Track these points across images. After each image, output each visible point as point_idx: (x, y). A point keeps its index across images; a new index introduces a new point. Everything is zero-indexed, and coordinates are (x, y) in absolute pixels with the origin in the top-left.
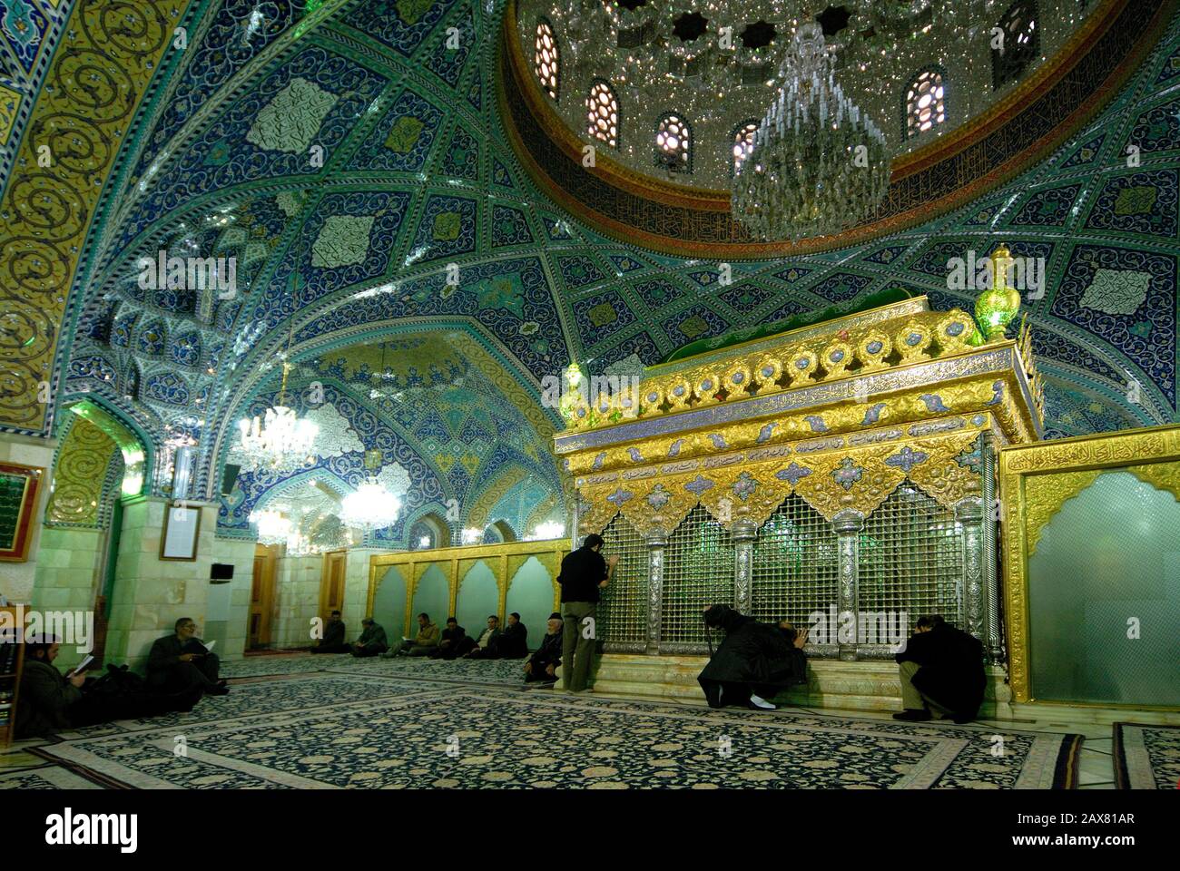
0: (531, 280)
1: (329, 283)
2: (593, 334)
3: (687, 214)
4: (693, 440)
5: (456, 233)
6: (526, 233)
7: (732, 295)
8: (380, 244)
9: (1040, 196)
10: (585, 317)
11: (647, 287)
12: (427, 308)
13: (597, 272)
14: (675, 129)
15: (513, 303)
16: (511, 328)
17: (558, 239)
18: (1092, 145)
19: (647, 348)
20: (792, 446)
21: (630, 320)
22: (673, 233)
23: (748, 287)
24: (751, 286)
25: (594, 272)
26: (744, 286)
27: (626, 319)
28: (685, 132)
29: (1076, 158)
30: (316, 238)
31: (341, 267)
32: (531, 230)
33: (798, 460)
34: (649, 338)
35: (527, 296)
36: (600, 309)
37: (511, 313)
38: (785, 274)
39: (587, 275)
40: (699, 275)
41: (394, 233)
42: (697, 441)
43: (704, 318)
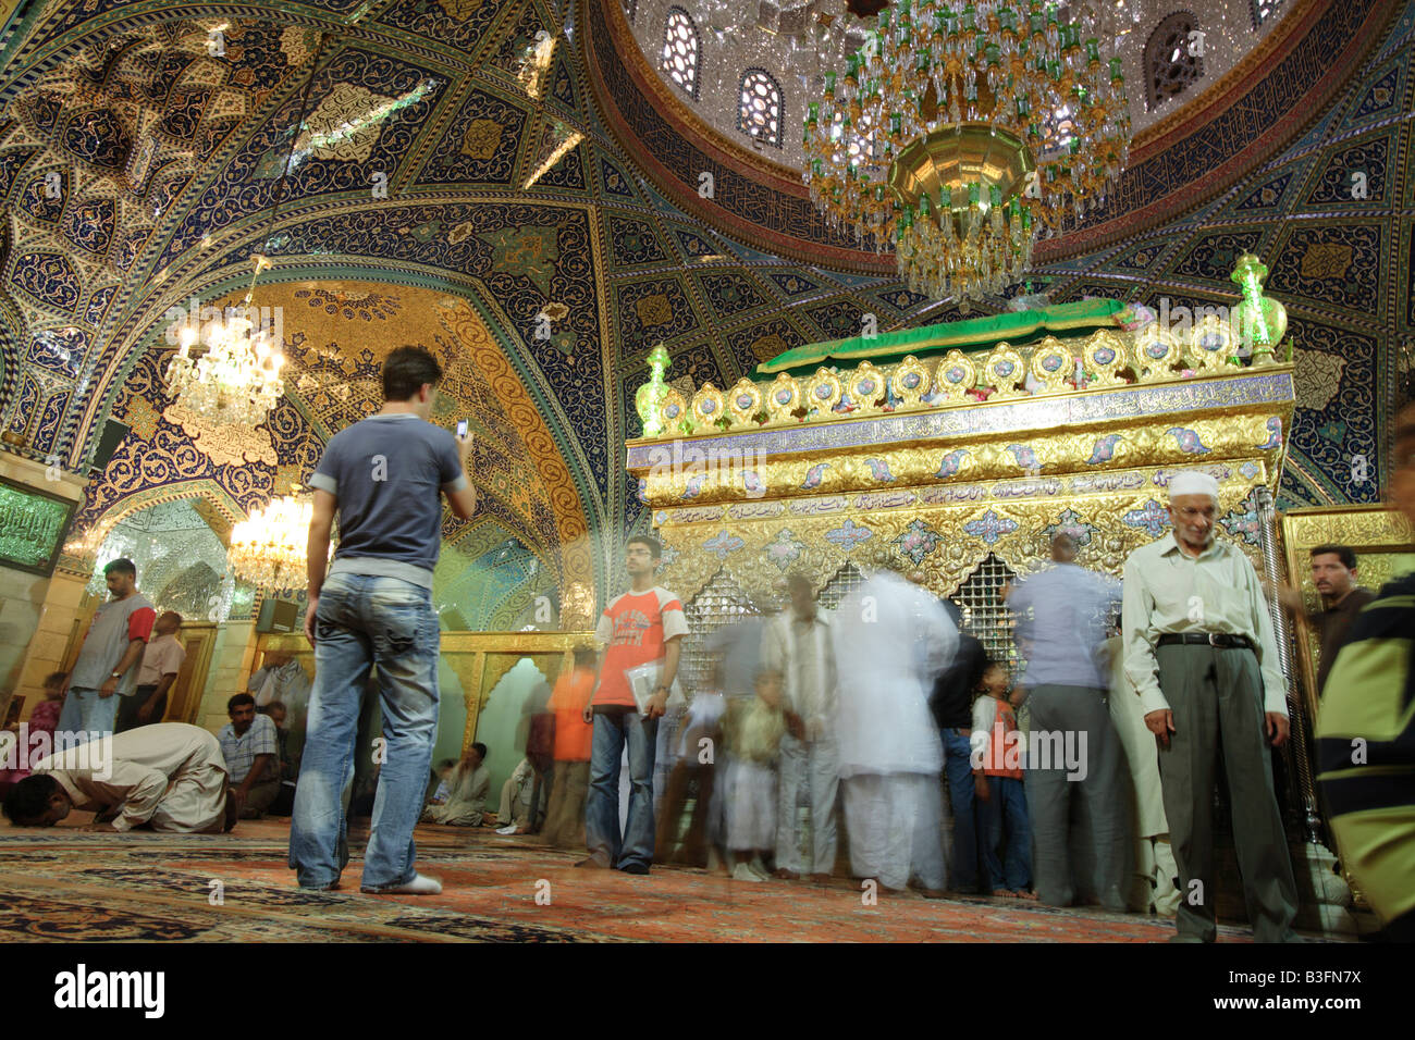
0: (570, 242)
1: (312, 181)
2: (639, 336)
3: (774, 196)
4: (842, 466)
5: (492, 152)
6: (577, 174)
7: (824, 314)
8: (393, 141)
9: (1211, 242)
10: (632, 310)
11: (717, 282)
12: (426, 253)
13: (657, 248)
14: (761, 90)
15: (540, 273)
16: (530, 308)
17: (615, 192)
18: (1276, 185)
19: (706, 369)
20: (989, 487)
21: (689, 324)
22: (756, 217)
23: (845, 307)
24: (849, 305)
25: (652, 248)
26: (841, 304)
27: (684, 323)
28: (775, 96)
29: (1255, 199)
30: (315, 109)
31: (333, 161)
32: (585, 171)
33: (997, 506)
34: (711, 355)
35: (560, 264)
36: (652, 301)
37: (534, 287)
38: (894, 296)
39: (644, 250)
40: (784, 279)
41: (415, 130)
42: (848, 468)
43: (785, 340)
